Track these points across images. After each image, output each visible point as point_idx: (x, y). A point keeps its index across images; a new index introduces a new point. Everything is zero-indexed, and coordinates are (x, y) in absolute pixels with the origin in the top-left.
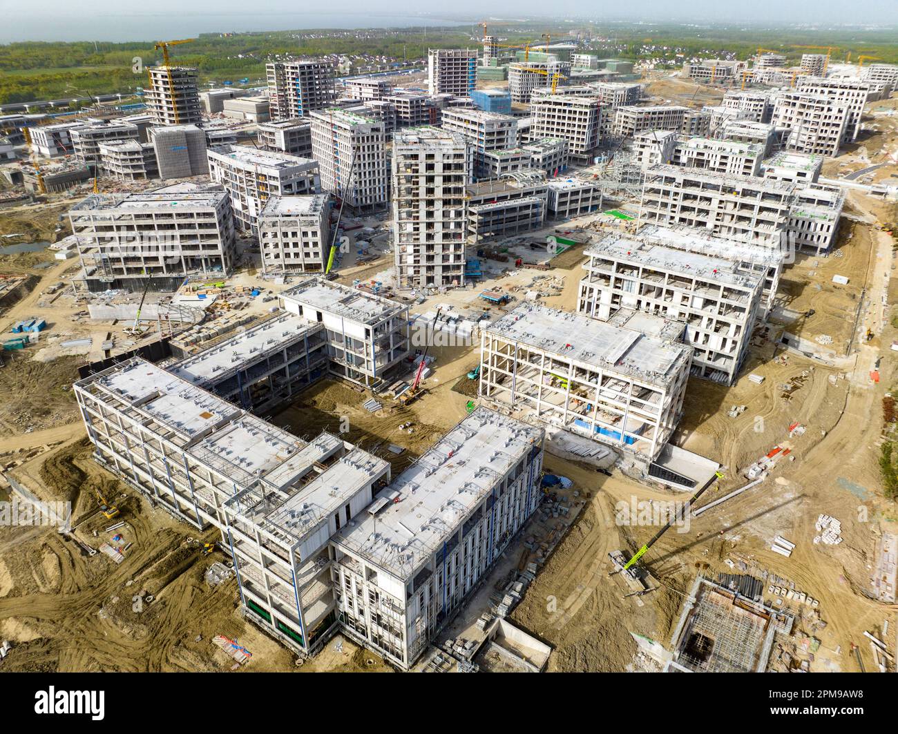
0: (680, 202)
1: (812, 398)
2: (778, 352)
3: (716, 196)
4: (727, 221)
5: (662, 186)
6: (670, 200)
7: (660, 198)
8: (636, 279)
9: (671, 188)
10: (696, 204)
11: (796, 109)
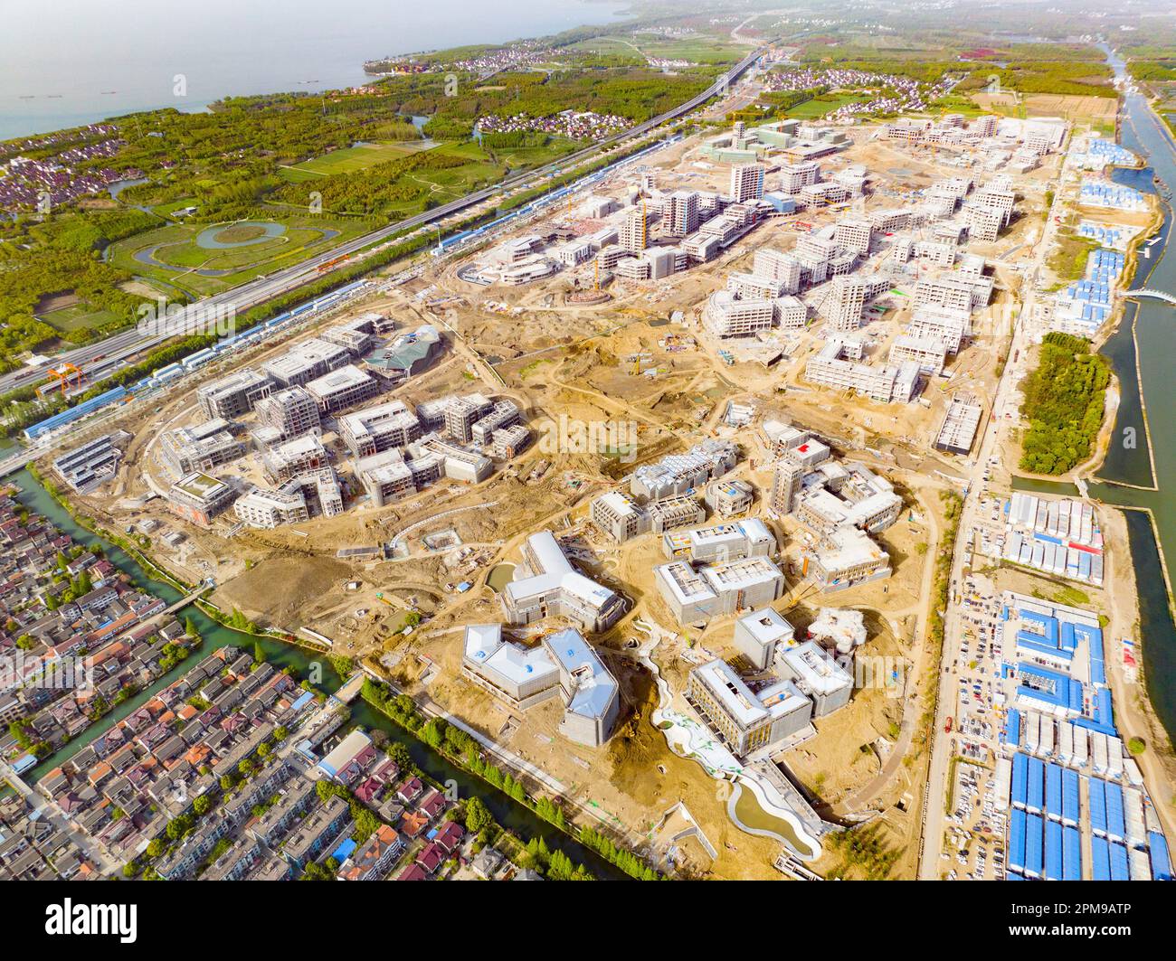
0: (931, 293)
1: (979, 358)
2: (969, 346)
3: (944, 291)
4: (949, 300)
5: (924, 287)
6: (927, 292)
7: (923, 291)
8: (928, 326)
9: (927, 287)
10: (937, 294)
11: (973, 215)
